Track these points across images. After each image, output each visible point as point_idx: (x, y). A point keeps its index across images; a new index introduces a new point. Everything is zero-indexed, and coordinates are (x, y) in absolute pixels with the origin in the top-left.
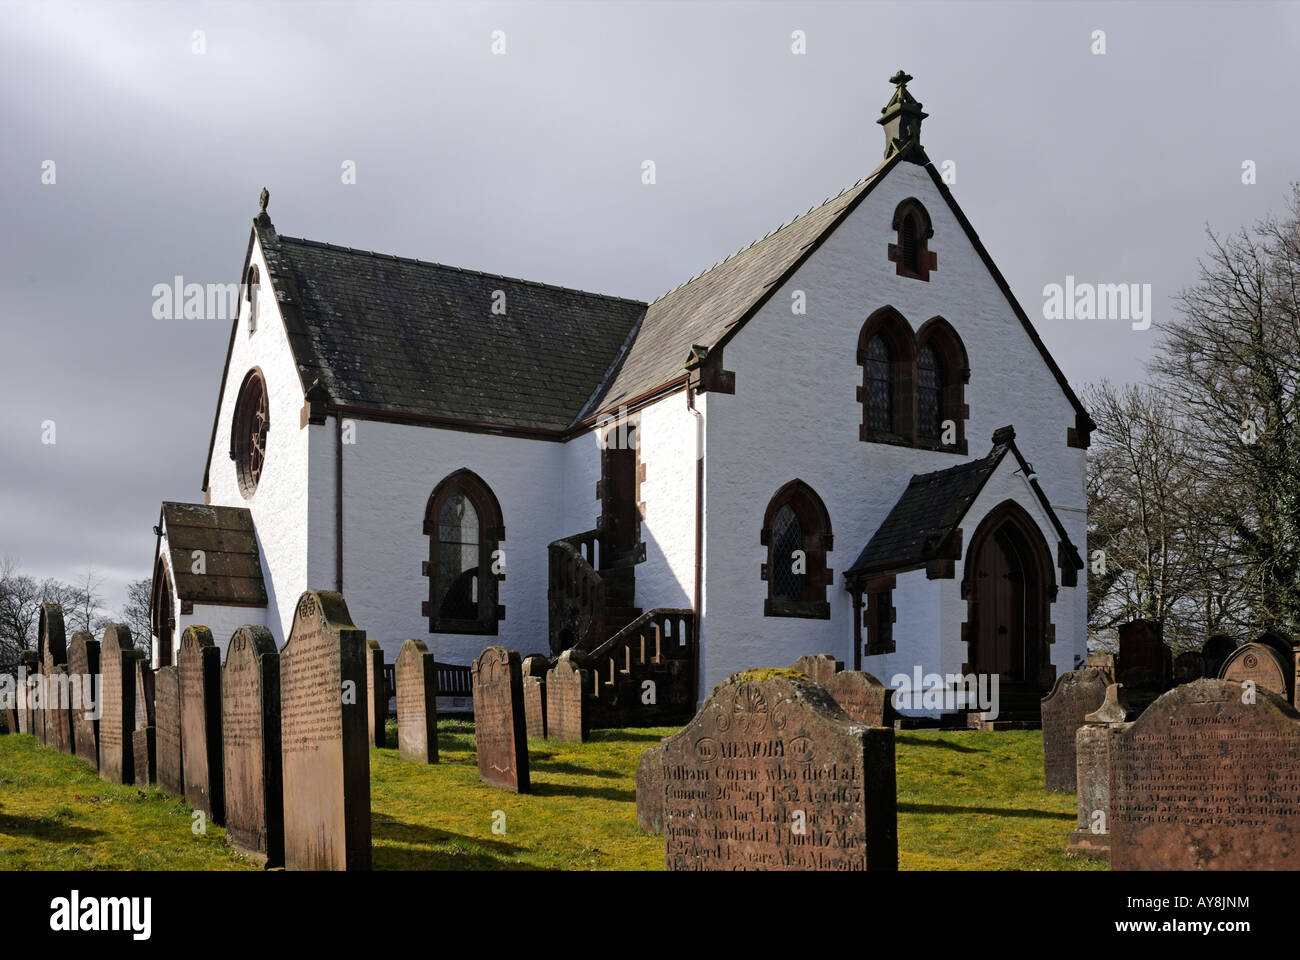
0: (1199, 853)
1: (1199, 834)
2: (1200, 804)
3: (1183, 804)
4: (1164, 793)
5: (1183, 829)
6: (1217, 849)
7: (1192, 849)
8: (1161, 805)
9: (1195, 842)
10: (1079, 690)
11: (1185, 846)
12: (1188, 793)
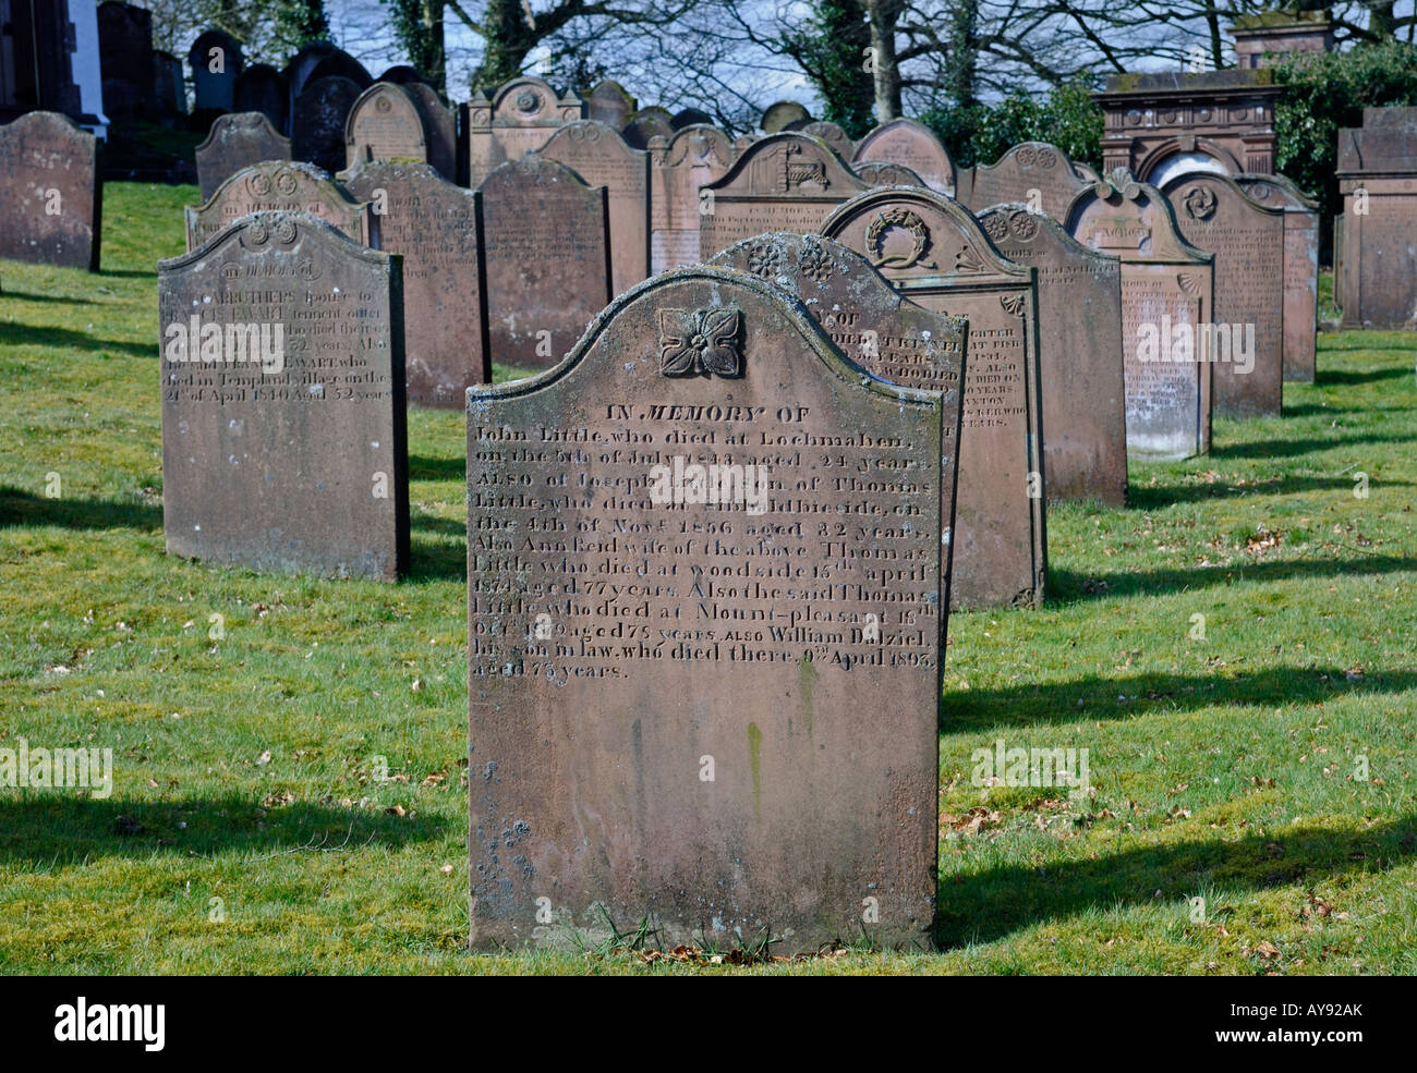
0: (527, 279)
1: (527, 265)
2: (527, 243)
3: (515, 244)
4: (502, 237)
5: (516, 262)
6: (539, 275)
7: (522, 276)
8: (501, 245)
9: (525, 270)
10: (240, 138)
11: (518, 274)
12: (520, 237)
